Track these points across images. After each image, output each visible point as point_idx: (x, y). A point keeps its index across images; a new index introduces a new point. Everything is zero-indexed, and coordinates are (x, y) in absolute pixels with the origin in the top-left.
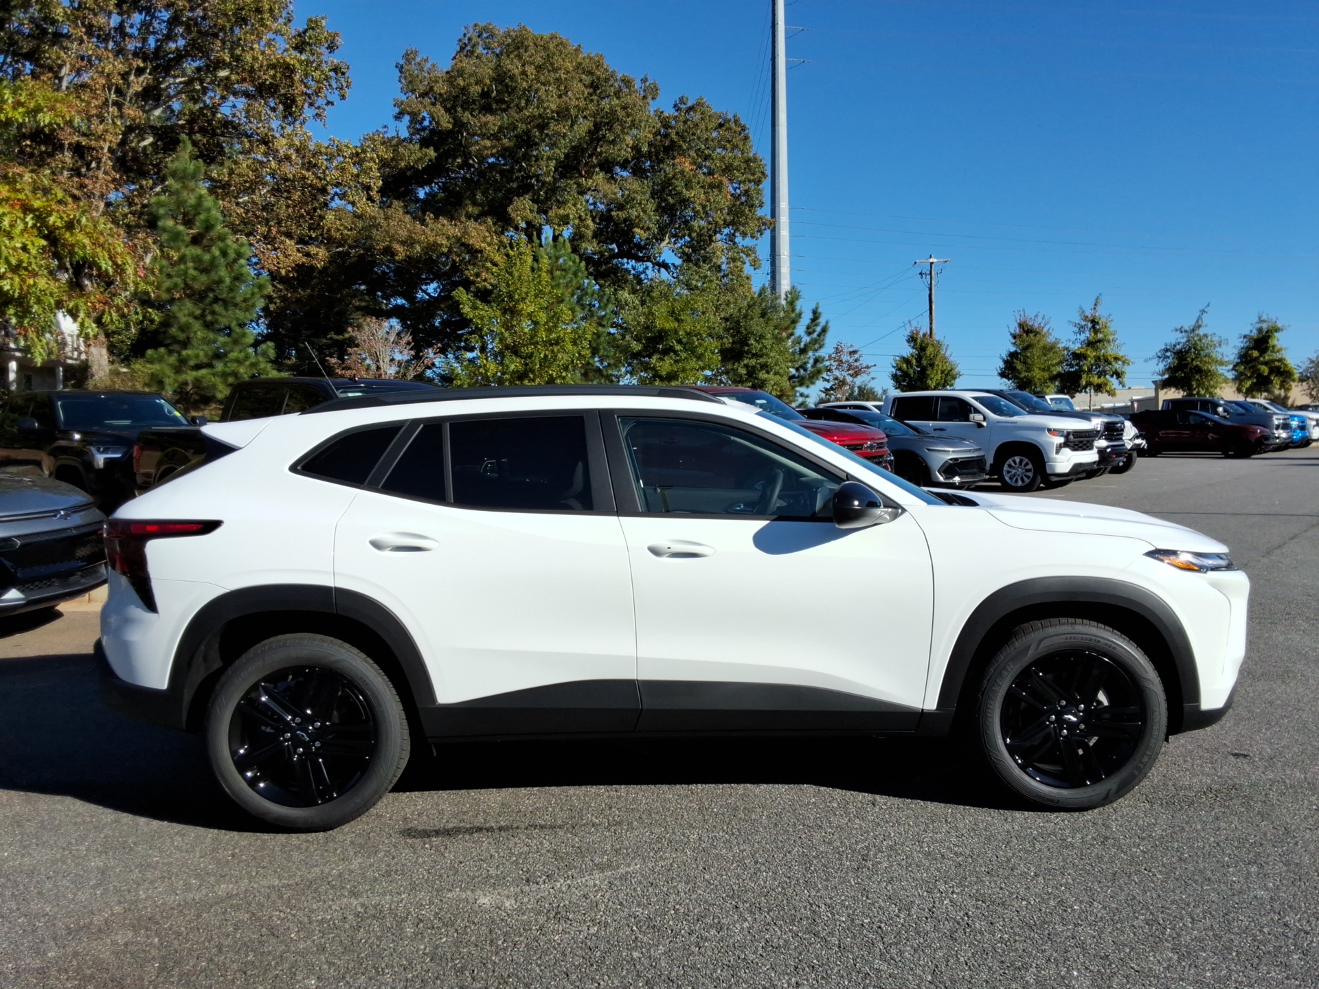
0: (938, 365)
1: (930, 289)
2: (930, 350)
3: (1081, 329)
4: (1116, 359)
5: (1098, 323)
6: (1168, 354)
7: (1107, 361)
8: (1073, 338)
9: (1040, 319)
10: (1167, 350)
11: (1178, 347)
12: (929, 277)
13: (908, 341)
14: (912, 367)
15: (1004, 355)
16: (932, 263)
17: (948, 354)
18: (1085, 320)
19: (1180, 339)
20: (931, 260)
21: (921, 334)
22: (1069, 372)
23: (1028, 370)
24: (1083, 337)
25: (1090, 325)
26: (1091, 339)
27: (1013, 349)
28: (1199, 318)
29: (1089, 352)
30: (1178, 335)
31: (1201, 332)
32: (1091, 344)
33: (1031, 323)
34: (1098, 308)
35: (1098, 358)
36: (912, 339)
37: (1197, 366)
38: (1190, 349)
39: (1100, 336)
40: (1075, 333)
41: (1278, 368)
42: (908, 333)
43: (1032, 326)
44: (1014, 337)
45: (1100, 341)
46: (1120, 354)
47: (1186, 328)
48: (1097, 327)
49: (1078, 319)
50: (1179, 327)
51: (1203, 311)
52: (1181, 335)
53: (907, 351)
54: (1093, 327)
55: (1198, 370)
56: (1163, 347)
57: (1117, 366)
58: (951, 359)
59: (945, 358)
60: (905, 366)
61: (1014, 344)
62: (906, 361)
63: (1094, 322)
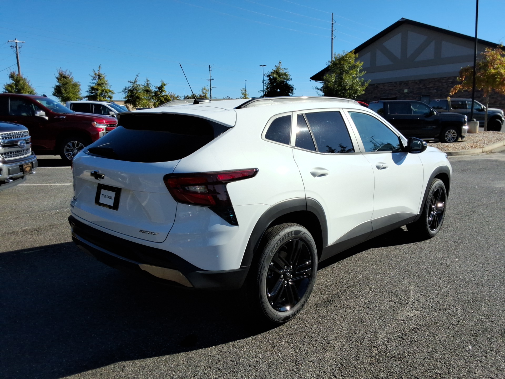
0: (26, 89)
1: (17, 54)
2: (21, 82)
3: (94, 78)
4: (110, 91)
5: (101, 77)
6: (126, 91)
7: (106, 92)
8: (92, 82)
9: (68, 72)
10: (126, 89)
11: (130, 88)
12: (15, 49)
13: (10, 77)
14: (13, 89)
15: (55, 86)
16: (16, 43)
17: (30, 84)
18: (96, 75)
19: (129, 85)
20: (16, 41)
21: (16, 74)
22: (91, 95)
23: (68, 93)
24: (95, 82)
25: (98, 77)
26: (99, 82)
27: (58, 84)
28: (136, 78)
29: (99, 88)
30: (129, 84)
31: (137, 83)
32: (99, 84)
33: (64, 74)
34: (100, 70)
35: (103, 91)
36: (12, 76)
37: (138, 96)
38: (134, 89)
39: (102, 82)
40: (92, 80)
41: (166, 98)
42: (9, 73)
43: (65, 75)
44: (58, 79)
45: (102, 84)
46: (111, 90)
47: (132, 81)
48: (101, 78)
49: (93, 74)
50: (129, 81)
51: (137, 76)
52: (130, 84)
53: (11, 82)
54: (99, 78)
55: (138, 98)
56: (124, 88)
57: (110, 94)
58: (32, 87)
59: (29, 86)
60: (10, 88)
61: (58, 82)
62: (9, 85)
63: (99, 76)
